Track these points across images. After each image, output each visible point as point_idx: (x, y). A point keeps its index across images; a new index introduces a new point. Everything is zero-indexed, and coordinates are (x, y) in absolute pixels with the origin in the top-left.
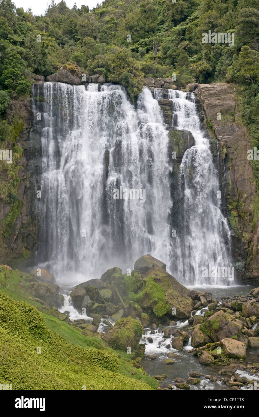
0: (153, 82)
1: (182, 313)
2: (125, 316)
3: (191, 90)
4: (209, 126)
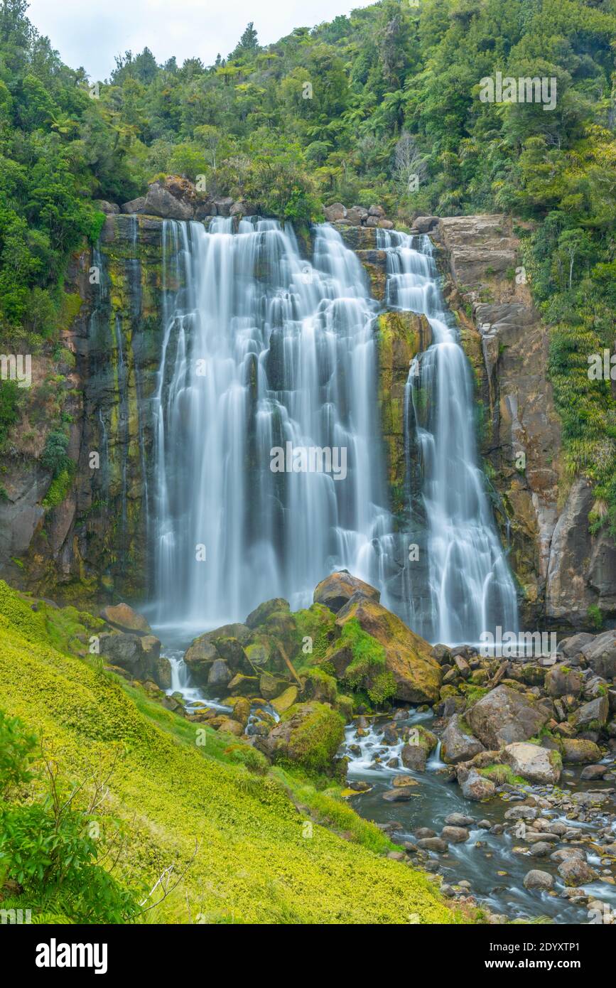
0: (345, 213)
1: (419, 692)
2: (299, 699)
3: (422, 230)
4: (462, 303)
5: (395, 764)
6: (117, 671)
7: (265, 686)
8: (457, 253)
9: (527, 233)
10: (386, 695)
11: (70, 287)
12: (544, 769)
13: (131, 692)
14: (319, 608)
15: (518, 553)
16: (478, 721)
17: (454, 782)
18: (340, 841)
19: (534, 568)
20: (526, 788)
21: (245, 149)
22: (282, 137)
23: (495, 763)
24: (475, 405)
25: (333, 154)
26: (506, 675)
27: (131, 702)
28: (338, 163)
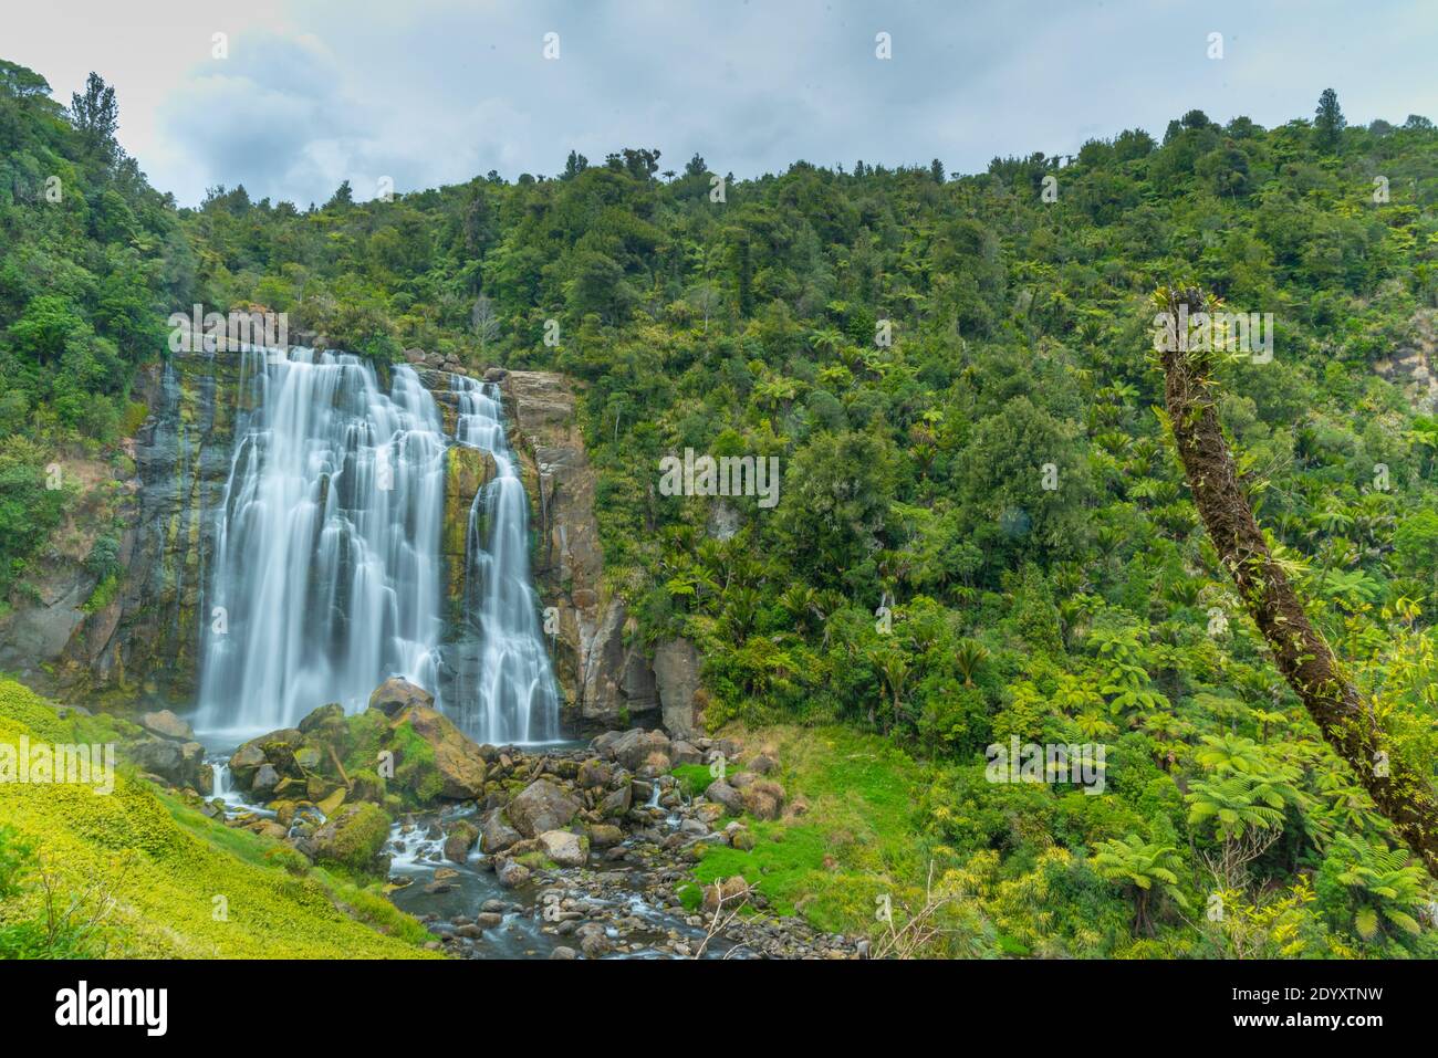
1: (465, 788)
2: (347, 800)
3: (492, 379)
4: (524, 445)
5: (437, 857)
6: (152, 779)
7: (312, 788)
8: (522, 402)
9: (582, 392)
10: (433, 792)
11: (136, 396)
12: (573, 853)
13: (167, 800)
14: (373, 713)
15: (561, 662)
16: (517, 813)
17: (491, 870)
18: (377, 936)
19: (574, 676)
20: (557, 872)
21: (332, 290)
22: (369, 284)
23: (531, 851)
24: (530, 532)
25: (416, 305)
26: (544, 770)
27: (164, 810)
28: (420, 313)
